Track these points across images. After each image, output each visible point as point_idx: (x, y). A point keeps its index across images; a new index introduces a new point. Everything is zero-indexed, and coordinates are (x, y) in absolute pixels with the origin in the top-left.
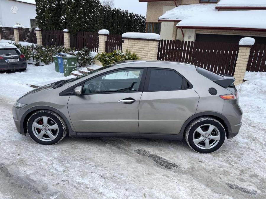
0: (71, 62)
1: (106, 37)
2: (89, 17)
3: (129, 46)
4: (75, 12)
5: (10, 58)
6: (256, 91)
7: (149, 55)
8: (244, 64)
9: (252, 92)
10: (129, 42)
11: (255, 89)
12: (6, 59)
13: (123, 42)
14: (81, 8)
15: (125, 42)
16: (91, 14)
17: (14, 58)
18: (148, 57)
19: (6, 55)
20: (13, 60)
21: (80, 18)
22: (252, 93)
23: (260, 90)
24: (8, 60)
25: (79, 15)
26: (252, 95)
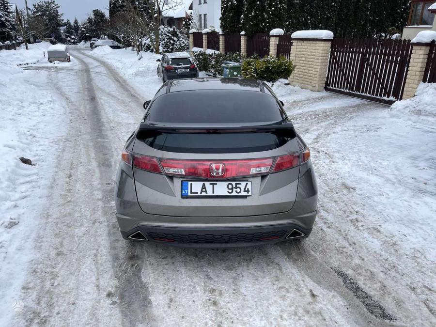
0: (233, 72)
1: (278, 38)
2: (267, 13)
3: (298, 50)
4: (251, 9)
5: (180, 68)
6: (407, 111)
7: (316, 60)
8: (416, 71)
9: (403, 111)
10: (298, 44)
11: (407, 107)
12: (176, 69)
13: (291, 44)
14: (258, 3)
15: (294, 44)
16: (271, 9)
17: (184, 68)
18: (315, 64)
19: (177, 65)
20: (183, 70)
21: (256, 16)
22: (403, 113)
23: (413, 109)
24: (179, 70)
25: (255, 12)
26: (402, 115)
